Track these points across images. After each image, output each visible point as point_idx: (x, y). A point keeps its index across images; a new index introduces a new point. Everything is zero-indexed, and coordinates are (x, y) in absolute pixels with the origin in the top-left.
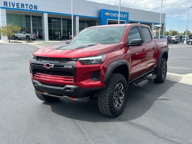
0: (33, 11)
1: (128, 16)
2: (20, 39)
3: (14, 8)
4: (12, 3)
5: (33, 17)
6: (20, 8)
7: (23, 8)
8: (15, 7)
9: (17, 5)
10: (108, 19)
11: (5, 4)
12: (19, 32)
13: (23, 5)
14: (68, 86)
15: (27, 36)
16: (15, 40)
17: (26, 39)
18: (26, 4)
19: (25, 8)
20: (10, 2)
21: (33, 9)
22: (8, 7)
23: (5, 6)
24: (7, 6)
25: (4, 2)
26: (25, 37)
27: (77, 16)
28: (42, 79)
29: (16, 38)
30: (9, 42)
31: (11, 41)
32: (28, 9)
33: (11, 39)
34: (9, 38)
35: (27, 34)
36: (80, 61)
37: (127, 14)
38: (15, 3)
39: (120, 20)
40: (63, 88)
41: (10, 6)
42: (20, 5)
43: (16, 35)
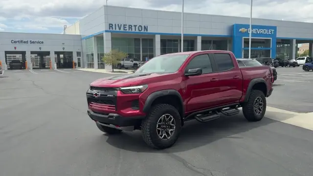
0: (142, 33)
1: (275, 31)
2: (127, 68)
3: (120, 30)
4: (118, 25)
5: (143, 39)
6: (128, 31)
7: (130, 31)
8: (122, 30)
9: (124, 27)
10: (243, 38)
11: (110, 27)
12: (126, 60)
13: (130, 27)
14: (110, 114)
15: (134, 64)
16: (120, 69)
17: (133, 67)
18: (134, 26)
19: (133, 30)
20: (115, 25)
21: (143, 31)
22: (114, 30)
24: (113, 29)
25: (110, 24)
26: (133, 65)
27: (199, 35)
28: (95, 108)
29: (122, 67)
30: (113, 72)
31: (115, 70)
32: (137, 31)
33: (115, 69)
34: (114, 67)
35: (135, 62)
36: (122, 91)
37: (275, 28)
38: (121, 25)
39: (252, 36)
40: (107, 116)
41: (116, 29)
42: (127, 26)
43: (122, 62)
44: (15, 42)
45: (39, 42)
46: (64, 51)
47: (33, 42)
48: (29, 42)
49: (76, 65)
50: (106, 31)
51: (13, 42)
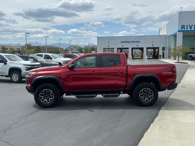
3: (191, 30)
4: (190, 25)
11: (182, 27)
22: (186, 29)
23: (182, 29)
24: (184, 29)
25: (182, 26)
29: (193, 59)
30: (178, 62)
38: (192, 25)
41: (187, 29)
43: (193, 55)
44: (123, 42)
45: (137, 42)
46: (154, 47)
47: (133, 42)
48: (131, 42)
49: (160, 57)
50: (179, 31)
51: (122, 42)
